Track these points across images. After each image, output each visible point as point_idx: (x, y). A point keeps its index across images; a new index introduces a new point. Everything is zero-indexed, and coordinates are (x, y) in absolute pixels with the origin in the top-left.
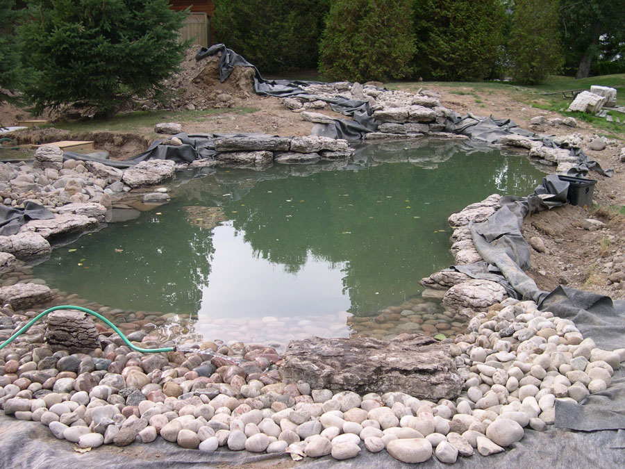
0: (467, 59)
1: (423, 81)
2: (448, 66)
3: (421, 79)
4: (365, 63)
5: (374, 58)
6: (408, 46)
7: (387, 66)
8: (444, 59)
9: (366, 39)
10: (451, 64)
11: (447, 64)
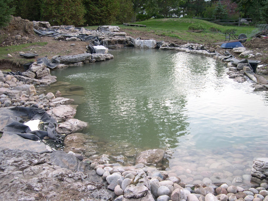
0: (107, 15)
1: (89, 26)
2: (99, 19)
3: (88, 25)
4: (65, 19)
5: (69, 17)
6: (82, 10)
7: (75, 20)
8: (97, 15)
9: (65, 8)
10: (101, 17)
11: (99, 18)
